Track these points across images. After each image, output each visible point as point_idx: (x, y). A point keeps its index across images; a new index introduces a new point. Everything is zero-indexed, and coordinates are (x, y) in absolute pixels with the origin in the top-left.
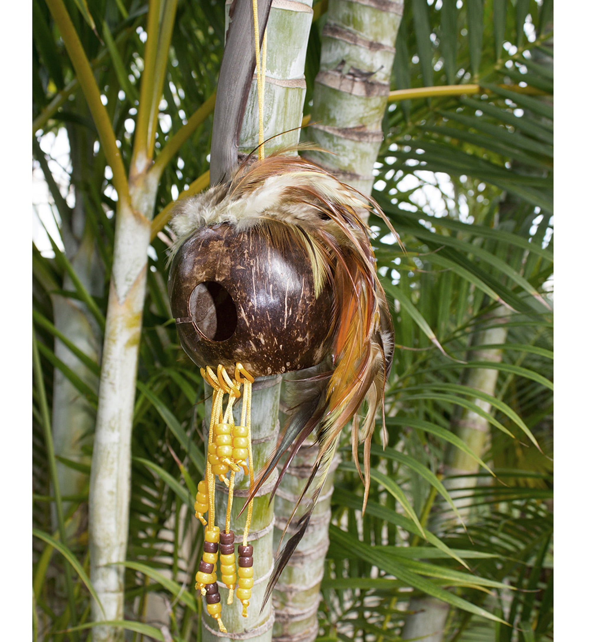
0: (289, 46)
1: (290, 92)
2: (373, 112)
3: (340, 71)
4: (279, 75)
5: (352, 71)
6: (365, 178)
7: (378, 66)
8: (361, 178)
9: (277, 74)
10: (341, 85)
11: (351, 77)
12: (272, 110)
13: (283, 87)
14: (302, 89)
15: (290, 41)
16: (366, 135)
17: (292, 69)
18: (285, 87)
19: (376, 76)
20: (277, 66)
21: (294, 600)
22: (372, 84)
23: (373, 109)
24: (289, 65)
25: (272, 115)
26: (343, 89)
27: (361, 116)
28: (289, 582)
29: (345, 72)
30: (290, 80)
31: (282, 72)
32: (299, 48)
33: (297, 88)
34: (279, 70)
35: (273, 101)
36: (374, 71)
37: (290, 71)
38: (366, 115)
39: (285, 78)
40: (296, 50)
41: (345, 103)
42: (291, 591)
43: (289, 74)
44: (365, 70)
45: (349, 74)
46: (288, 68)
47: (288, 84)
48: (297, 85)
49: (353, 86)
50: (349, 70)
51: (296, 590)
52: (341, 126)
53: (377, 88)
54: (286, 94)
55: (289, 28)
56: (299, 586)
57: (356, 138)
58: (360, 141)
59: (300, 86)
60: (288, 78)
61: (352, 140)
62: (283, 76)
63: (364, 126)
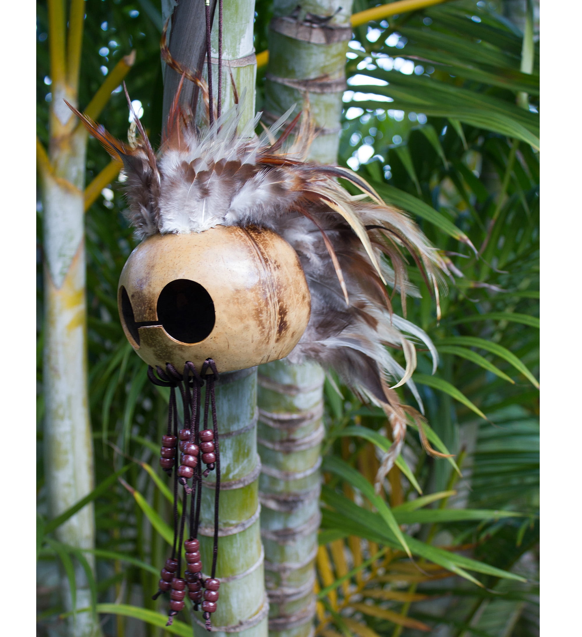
0: (237, 22)
1: (242, 71)
2: (334, 60)
3: (295, 18)
4: (229, 55)
5: (308, 18)
6: (332, 131)
7: (336, 7)
8: (326, 132)
9: (227, 54)
10: (297, 33)
11: (308, 24)
12: (225, 94)
13: (235, 68)
14: (254, 65)
15: (237, 17)
16: (329, 85)
17: (241, 46)
18: (236, 67)
19: (335, 19)
20: (226, 46)
21: (289, 579)
22: (331, 29)
23: (334, 56)
24: (238, 43)
25: (226, 98)
26: (300, 37)
27: (322, 65)
28: (282, 561)
29: (301, 19)
30: (241, 58)
31: (232, 51)
32: (246, 23)
33: (248, 65)
34: (228, 50)
35: (226, 84)
36: (332, 14)
37: (239, 49)
38: (327, 63)
39: (236, 58)
40: (243, 25)
41: (303, 53)
42: (284, 570)
43: (239, 52)
44: (323, 15)
45: (306, 21)
46: (237, 47)
47: (239, 64)
48: (248, 62)
49: (311, 33)
50: (305, 16)
51: (290, 569)
52: (301, 78)
53: (337, 33)
54: (237, 74)
55: (235, 4)
56: (294, 565)
57: (318, 90)
58: (323, 93)
59: (251, 63)
60: (238, 57)
61: (315, 93)
62: (233, 56)
63: (326, 76)
